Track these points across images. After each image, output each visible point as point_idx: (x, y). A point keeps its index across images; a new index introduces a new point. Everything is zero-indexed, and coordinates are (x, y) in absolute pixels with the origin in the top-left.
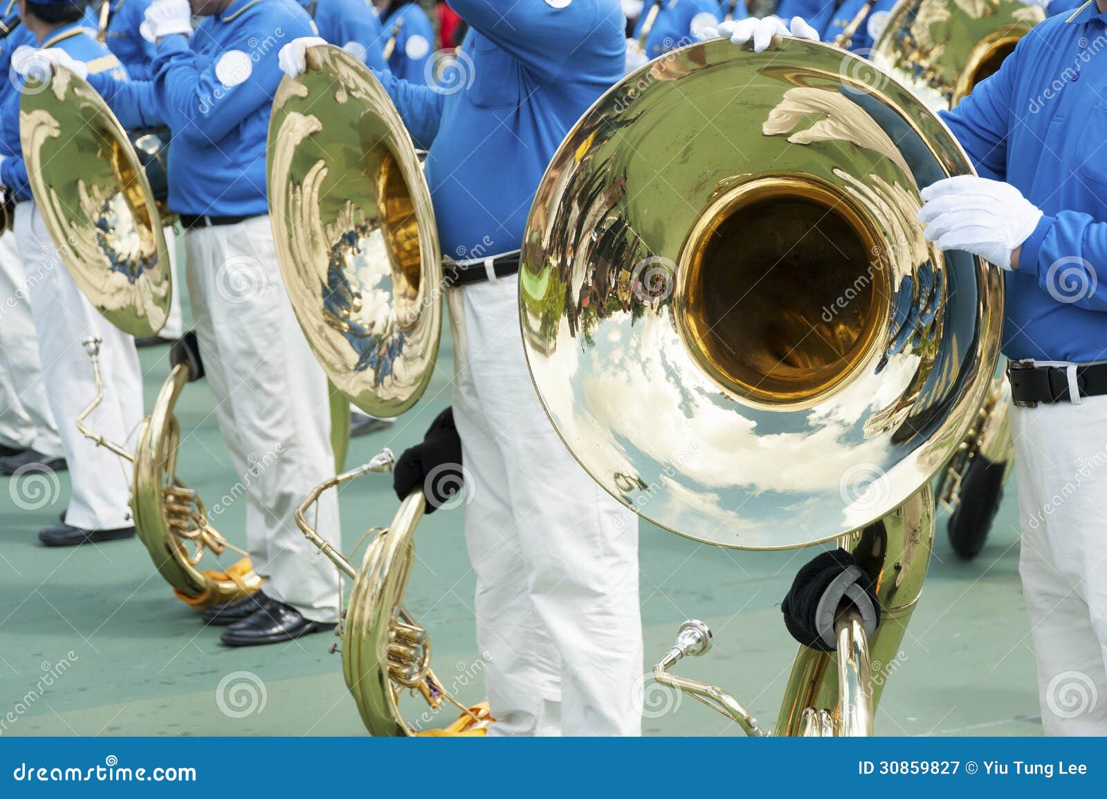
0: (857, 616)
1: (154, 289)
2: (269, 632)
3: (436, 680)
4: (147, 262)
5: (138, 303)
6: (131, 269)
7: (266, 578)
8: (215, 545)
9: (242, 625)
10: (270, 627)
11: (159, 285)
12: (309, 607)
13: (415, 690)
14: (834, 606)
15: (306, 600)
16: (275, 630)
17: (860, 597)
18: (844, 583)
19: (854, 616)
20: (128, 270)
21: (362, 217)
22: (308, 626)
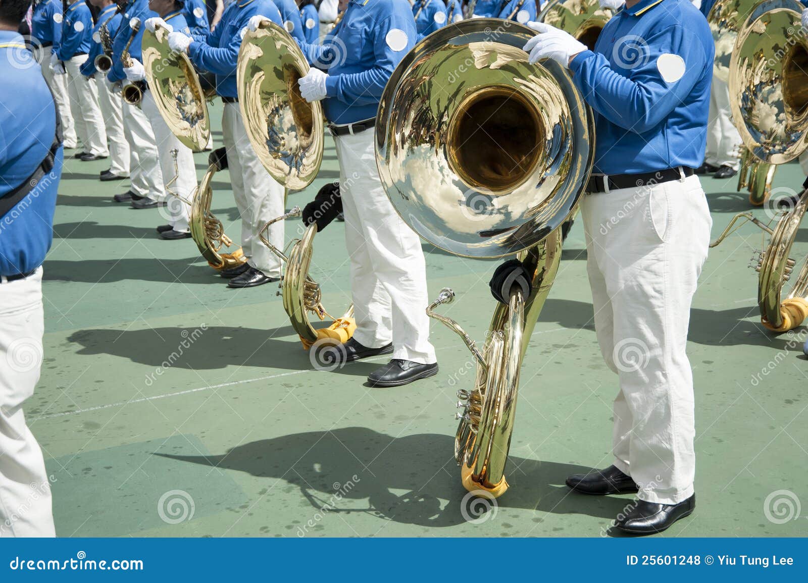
0: (520, 290)
1: (202, 131)
2: (250, 282)
3: (323, 308)
4: (200, 116)
5: (195, 137)
6: (192, 120)
7: (249, 258)
8: (227, 242)
9: (237, 278)
10: (250, 279)
11: (204, 130)
12: (267, 271)
13: (314, 311)
14: (510, 285)
15: (267, 268)
16: (252, 281)
17: (523, 281)
18: (515, 275)
19: (519, 290)
20: (190, 121)
21: (281, 100)
22: (267, 279)
